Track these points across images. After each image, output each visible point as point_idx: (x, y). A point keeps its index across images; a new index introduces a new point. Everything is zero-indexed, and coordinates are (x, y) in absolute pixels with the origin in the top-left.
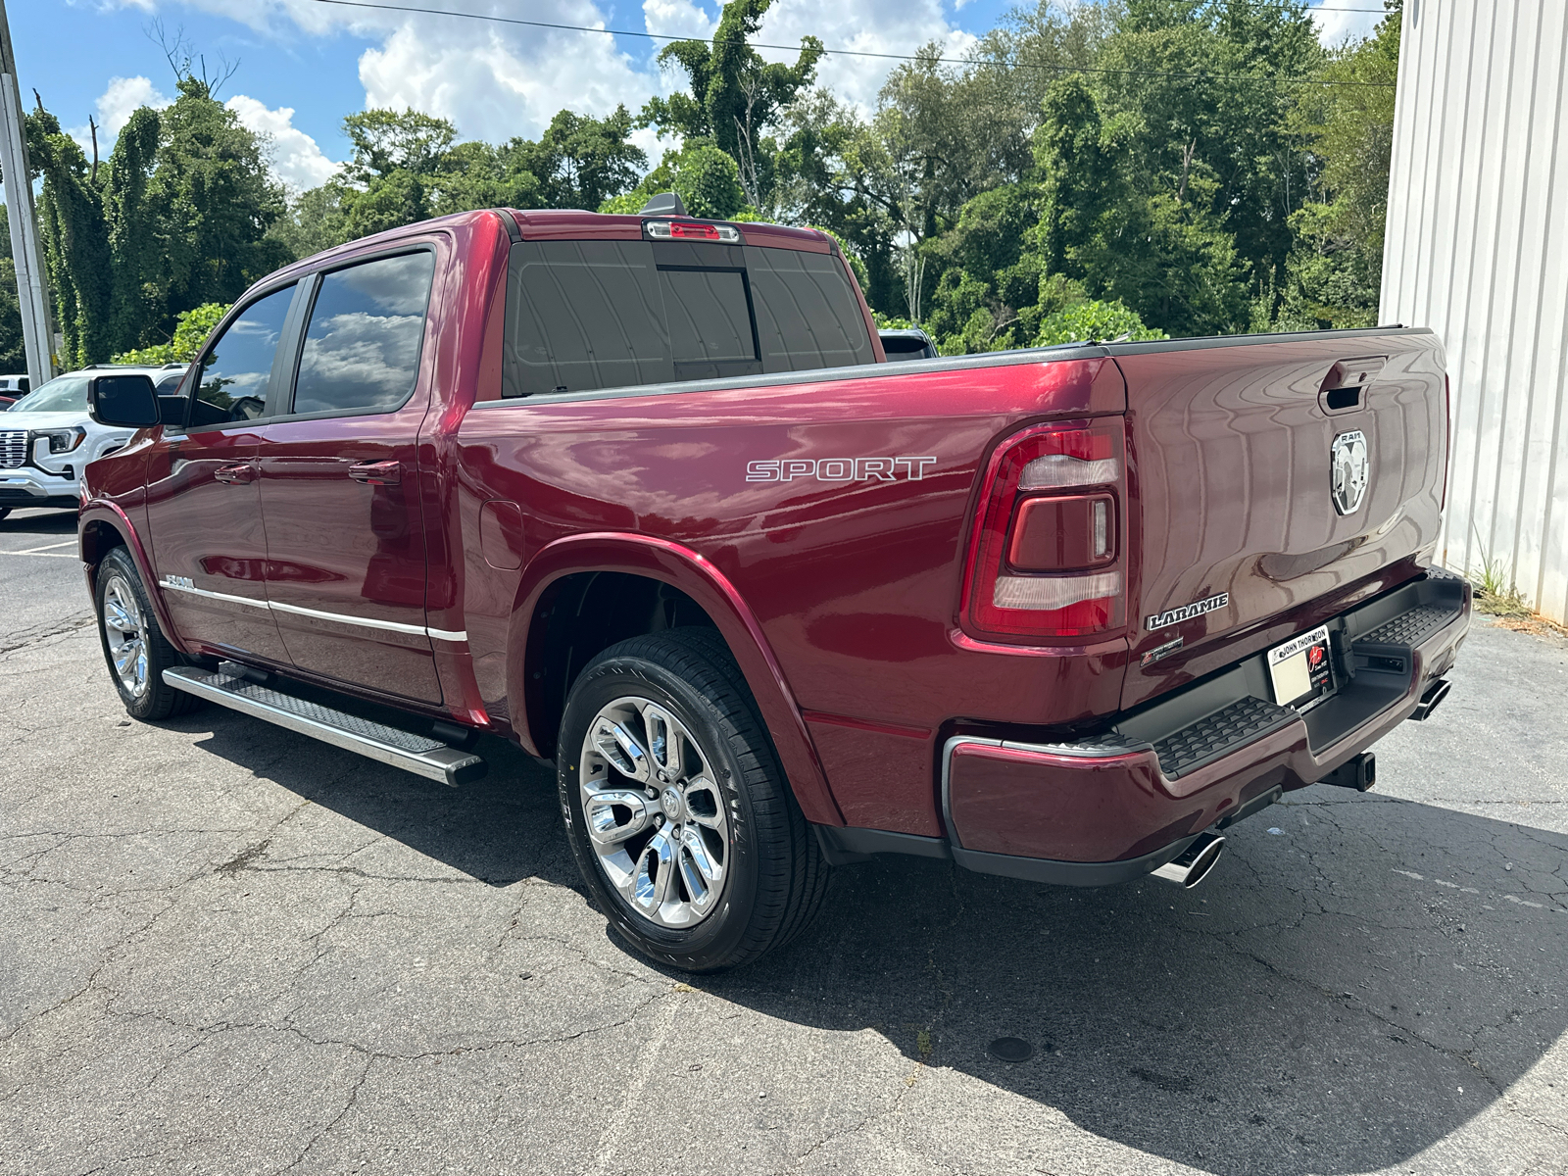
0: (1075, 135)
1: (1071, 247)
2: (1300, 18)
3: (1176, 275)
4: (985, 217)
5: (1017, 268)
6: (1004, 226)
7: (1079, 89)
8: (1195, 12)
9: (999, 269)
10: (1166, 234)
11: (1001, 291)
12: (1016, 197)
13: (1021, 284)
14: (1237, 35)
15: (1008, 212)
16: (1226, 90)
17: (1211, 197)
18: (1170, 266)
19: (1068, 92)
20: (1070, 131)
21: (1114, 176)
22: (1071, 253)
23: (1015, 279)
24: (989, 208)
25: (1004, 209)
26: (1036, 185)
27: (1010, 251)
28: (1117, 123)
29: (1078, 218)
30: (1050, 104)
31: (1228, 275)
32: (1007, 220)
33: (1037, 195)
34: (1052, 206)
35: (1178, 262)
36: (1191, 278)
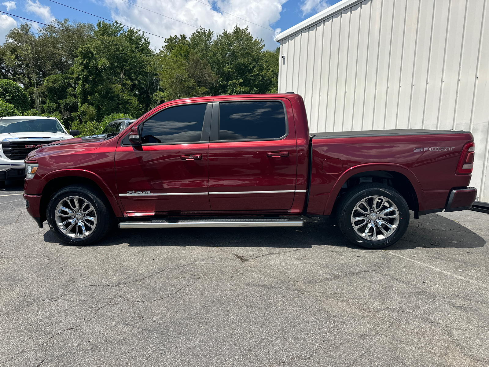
0: (89, 63)
1: (89, 96)
2: (147, 41)
3: (122, 107)
4: (54, 83)
5: (67, 100)
6: (61, 87)
7: (90, 50)
8: (118, 34)
9: (60, 100)
10: (118, 95)
11: (62, 107)
12: (63, 78)
13: (68, 105)
14: (131, 42)
15: (61, 82)
16: (130, 57)
17: (129, 86)
18: (120, 104)
19: (86, 50)
20: (88, 62)
21: (101, 76)
22: (89, 98)
23: (66, 103)
24: (55, 80)
25: (60, 81)
26: (70, 75)
27: (64, 95)
28: (102, 62)
29: (91, 87)
30: (80, 52)
31: (137, 108)
32: (62, 85)
33: (71, 78)
34: (82, 83)
35: (122, 103)
36: (126, 109)
